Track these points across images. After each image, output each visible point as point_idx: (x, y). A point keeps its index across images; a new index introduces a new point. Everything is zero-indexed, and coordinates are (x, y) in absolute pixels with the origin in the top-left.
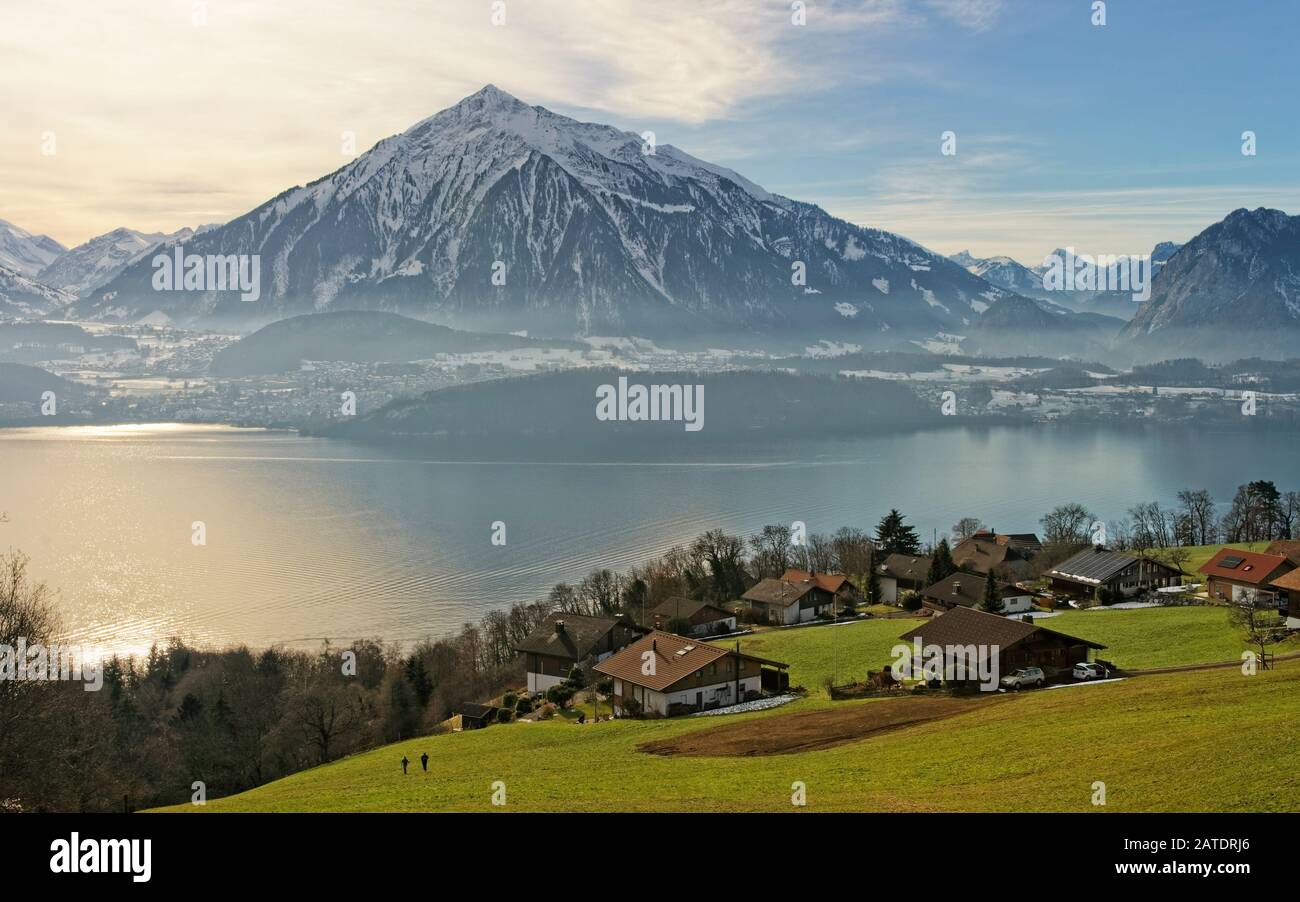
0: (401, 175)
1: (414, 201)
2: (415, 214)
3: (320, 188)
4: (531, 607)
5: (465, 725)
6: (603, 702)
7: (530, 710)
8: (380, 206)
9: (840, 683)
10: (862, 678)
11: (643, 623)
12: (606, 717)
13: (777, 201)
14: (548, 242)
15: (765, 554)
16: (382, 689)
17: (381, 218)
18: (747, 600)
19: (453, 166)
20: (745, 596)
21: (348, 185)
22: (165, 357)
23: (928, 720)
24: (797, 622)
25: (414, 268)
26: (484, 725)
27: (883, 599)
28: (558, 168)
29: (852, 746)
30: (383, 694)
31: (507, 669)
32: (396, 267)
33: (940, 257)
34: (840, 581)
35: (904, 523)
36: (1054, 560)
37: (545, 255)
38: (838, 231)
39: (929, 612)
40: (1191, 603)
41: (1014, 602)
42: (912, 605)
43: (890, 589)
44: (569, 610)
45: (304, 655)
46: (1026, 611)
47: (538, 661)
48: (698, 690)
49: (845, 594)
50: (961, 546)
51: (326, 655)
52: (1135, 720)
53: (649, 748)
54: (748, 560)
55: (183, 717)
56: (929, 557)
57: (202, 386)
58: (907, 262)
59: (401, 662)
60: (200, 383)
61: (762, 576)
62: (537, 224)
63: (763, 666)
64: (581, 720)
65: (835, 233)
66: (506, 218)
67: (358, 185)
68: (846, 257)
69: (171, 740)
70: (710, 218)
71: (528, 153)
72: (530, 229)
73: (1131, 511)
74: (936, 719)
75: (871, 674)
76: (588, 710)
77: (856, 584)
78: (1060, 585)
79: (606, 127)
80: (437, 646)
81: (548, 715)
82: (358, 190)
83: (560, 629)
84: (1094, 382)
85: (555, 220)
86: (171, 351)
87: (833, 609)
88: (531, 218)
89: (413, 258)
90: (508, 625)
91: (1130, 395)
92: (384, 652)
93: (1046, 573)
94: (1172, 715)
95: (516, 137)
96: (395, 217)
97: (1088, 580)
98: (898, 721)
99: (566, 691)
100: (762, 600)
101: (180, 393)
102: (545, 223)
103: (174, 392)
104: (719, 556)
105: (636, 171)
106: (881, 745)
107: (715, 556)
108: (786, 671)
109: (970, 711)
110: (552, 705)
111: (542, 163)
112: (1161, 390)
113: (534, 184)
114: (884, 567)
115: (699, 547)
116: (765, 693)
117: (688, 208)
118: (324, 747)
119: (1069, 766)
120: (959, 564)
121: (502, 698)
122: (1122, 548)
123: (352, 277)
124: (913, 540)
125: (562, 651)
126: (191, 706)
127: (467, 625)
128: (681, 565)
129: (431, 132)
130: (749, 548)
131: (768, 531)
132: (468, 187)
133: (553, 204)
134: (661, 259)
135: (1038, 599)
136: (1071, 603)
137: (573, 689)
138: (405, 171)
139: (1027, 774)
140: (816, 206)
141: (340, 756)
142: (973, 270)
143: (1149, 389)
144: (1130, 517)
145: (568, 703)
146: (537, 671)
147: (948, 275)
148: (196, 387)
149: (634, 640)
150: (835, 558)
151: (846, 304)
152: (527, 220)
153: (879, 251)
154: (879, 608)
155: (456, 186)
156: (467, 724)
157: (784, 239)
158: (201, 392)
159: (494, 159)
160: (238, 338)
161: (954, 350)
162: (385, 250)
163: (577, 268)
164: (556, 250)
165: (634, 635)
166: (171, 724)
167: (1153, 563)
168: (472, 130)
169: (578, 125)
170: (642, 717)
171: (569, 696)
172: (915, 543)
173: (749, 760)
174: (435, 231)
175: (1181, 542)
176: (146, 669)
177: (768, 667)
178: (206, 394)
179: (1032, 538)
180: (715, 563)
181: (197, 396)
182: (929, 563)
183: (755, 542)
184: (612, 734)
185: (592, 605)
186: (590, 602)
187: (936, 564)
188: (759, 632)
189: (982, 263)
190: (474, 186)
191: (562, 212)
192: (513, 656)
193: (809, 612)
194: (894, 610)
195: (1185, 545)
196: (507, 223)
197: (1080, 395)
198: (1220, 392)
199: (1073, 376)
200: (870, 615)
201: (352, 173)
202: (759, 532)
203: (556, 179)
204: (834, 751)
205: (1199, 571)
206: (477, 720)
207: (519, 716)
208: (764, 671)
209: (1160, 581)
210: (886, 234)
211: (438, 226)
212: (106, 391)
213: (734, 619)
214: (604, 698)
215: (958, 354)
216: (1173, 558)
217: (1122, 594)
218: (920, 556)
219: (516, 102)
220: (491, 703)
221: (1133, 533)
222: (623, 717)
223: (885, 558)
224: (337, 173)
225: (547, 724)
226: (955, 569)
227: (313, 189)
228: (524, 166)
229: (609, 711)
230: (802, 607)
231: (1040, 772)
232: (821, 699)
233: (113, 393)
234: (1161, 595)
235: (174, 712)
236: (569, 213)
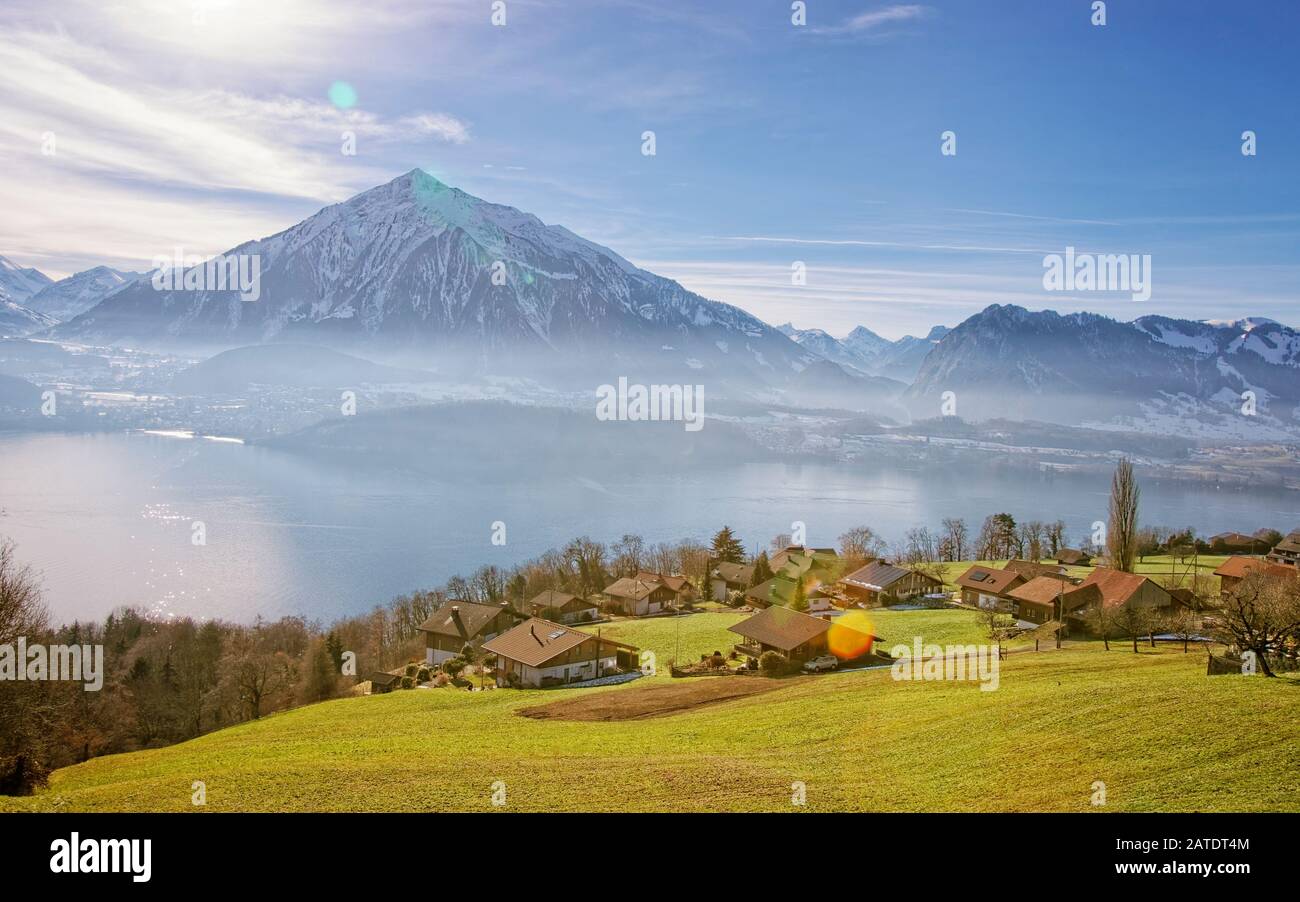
0: (340, 237)
1: (350, 258)
2: (349, 268)
3: (272, 244)
4: (431, 594)
5: (374, 689)
6: (488, 675)
7: (428, 679)
8: (321, 260)
9: (679, 664)
10: (697, 661)
11: (524, 610)
12: (490, 687)
13: (645, 275)
14: (458, 296)
15: (623, 557)
16: (304, 657)
17: (321, 270)
18: (608, 595)
19: (384, 231)
20: (605, 591)
21: (295, 242)
22: (133, 374)
23: (748, 695)
24: (646, 615)
25: (346, 312)
26: (389, 691)
27: (715, 597)
28: (469, 238)
29: (688, 715)
30: (305, 662)
31: (409, 644)
32: (331, 311)
33: (769, 327)
34: (681, 582)
35: (734, 537)
36: (848, 570)
37: (455, 309)
38: (691, 300)
39: (750, 609)
40: (948, 607)
41: (816, 602)
42: (739, 603)
43: (720, 588)
44: (461, 597)
45: (240, 627)
46: (825, 610)
47: (434, 639)
48: (567, 666)
49: (685, 592)
50: (778, 556)
51: (258, 628)
52: (905, 699)
53: (525, 713)
54: (609, 561)
55: (134, 677)
56: (752, 565)
57: (162, 401)
58: (744, 329)
59: (322, 636)
60: (161, 398)
61: (620, 575)
62: (449, 282)
63: (618, 649)
64: (470, 689)
65: (688, 302)
66: (425, 275)
67: (304, 242)
68: (696, 322)
69: (123, 697)
70: (591, 286)
71: (445, 225)
72: (443, 285)
73: (907, 533)
74: (754, 695)
75: (704, 658)
76: (475, 681)
77: (694, 584)
78: (850, 590)
79: (510, 208)
80: (352, 623)
81: (443, 683)
82: (304, 246)
83: (455, 614)
84: (882, 431)
85: (464, 280)
86: (138, 369)
87: (677, 605)
88: (445, 277)
89: (345, 304)
90: (412, 609)
91: (909, 442)
92: (307, 627)
93: (842, 580)
94: (933, 695)
95: (436, 212)
96: (333, 270)
97: (873, 587)
98: (725, 695)
99: (458, 665)
100: (619, 595)
101: (143, 405)
102: (456, 282)
103: (139, 404)
104: (586, 558)
105: (532, 244)
106: (711, 714)
107: (582, 558)
108: (637, 653)
109: (779, 688)
110: (446, 675)
111: (456, 234)
112: (933, 440)
113: (449, 249)
114: (717, 572)
115: (570, 550)
116: (619, 670)
117: (572, 276)
118: (256, 705)
119: (855, 734)
120: (775, 571)
121: (405, 668)
122: (899, 562)
123: (294, 316)
124: (740, 551)
125: (455, 632)
126: (141, 668)
127: (377, 607)
128: (554, 564)
129: (367, 203)
130: (610, 551)
131: (626, 539)
132: (394, 249)
133: (464, 268)
134: (549, 316)
135: (834, 601)
136: (860, 604)
137: (465, 663)
138: (344, 233)
139: (823, 740)
140: (674, 281)
141: (266, 713)
142: (794, 338)
143: (924, 439)
144: (905, 538)
145: (460, 674)
146: (434, 647)
147: (775, 338)
148: (157, 401)
149: (518, 623)
150: (678, 563)
151: (695, 360)
152: (441, 279)
153: (722, 319)
154: (711, 605)
155: (384, 247)
156: (377, 688)
157: (649, 305)
158: (162, 405)
159: (418, 228)
160: (195, 362)
161: (777, 400)
162: (323, 296)
163: (480, 319)
164: (464, 304)
165: (515, 620)
166: (123, 682)
167: (922, 575)
168: (400, 203)
169: (487, 204)
170: (520, 687)
171: (461, 668)
172: (741, 553)
173: (606, 725)
174: (365, 283)
175: (943, 559)
176: (102, 636)
177: (622, 649)
178: (165, 407)
179: (831, 552)
180: (583, 564)
181: (158, 408)
182: (752, 570)
183: (615, 547)
184: (495, 701)
185: (480, 594)
186: (480, 592)
187: (757, 572)
188: (615, 621)
189: (801, 334)
190: (400, 249)
191: (470, 273)
192: (413, 633)
193: (656, 606)
194: (723, 606)
195: (946, 561)
196: (425, 279)
197: (871, 440)
198: (975, 443)
199: (867, 426)
200: (704, 610)
201: (300, 232)
202: (619, 540)
203: (467, 247)
204: (673, 718)
205: (955, 582)
206: (383, 687)
207: (419, 683)
208: (619, 651)
209: (927, 589)
210: (728, 306)
211: (368, 279)
212: (81, 401)
213: (596, 610)
214: (489, 671)
215: (782, 404)
216: (937, 571)
217: (898, 598)
218: (744, 564)
219: (438, 183)
220: (396, 672)
221: (907, 551)
222: (505, 687)
223: (718, 565)
224: (287, 231)
225: (441, 691)
226: (771, 575)
227: (267, 243)
228: (441, 235)
229: (493, 682)
230: (650, 602)
231: (833, 739)
232: (666, 676)
233: (86, 403)
234: (927, 600)
235: (125, 673)
236: (476, 275)
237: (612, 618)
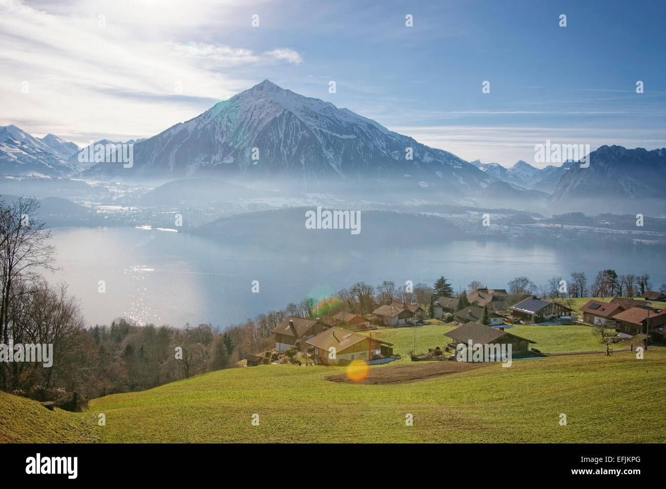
0: (226, 119)
1: (231, 130)
2: (231, 136)
3: (190, 123)
4: (278, 313)
5: (249, 364)
6: (310, 357)
7: (277, 359)
8: (216, 132)
9: (416, 353)
10: (426, 352)
11: (329, 322)
12: (311, 364)
13: (394, 134)
14: (290, 150)
15: (383, 293)
16: (212, 346)
17: (216, 138)
18: (375, 314)
19: (249, 115)
20: (374, 312)
21: (202, 123)
22: (121, 196)
23: (456, 372)
24: (397, 326)
25: (230, 160)
26: (256, 365)
27: (436, 316)
28: (296, 117)
29: (421, 382)
30: (212, 349)
31: (267, 340)
32: (222, 159)
33: (467, 162)
34: (417, 308)
35: (447, 282)
36: (514, 302)
37: (289, 156)
38: (421, 149)
39: (457, 323)
40: (575, 324)
41: (495, 320)
42: (450, 320)
43: (439, 312)
44: (294, 315)
45: (178, 329)
46: (500, 325)
47: (280, 338)
48: (353, 354)
49: (419, 313)
50: (472, 294)
51: (187, 330)
52: (549, 377)
53: (330, 379)
54: (375, 296)
55: (126, 354)
56: (457, 298)
57: (136, 210)
58: (451, 164)
59: (221, 335)
60: (135, 208)
61: (382, 304)
62: (285, 142)
63: (381, 344)
64: (300, 365)
65: (419, 149)
66: (272, 138)
67: (207, 123)
68: (424, 161)
69: (121, 364)
70: (364, 142)
71: (282, 110)
72: (282, 144)
73: (549, 281)
74: (459, 372)
75: (430, 350)
76: (302, 360)
77: (424, 309)
78: (515, 313)
79: (318, 100)
80: (236, 328)
81: (285, 362)
82: (207, 125)
83: (291, 324)
84: (535, 222)
85: (293, 141)
86: (123, 193)
87: (414, 320)
88: (283, 139)
89: (229, 155)
90: (267, 321)
91: (551, 228)
92: (212, 330)
93: (510, 308)
94: (566, 375)
95: (277, 104)
96: (222, 137)
97: (529, 312)
98: (443, 371)
99: (293, 352)
100: (381, 314)
101: (126, 212)
102: (289, 142)
103: (124, 212)
104: (362, 294)
105: (330, 119)
106: (434, 382)
107: (361, 294)
108: (392, 347)
109: (474, 369)
110: (287, 357)
111: (288, 115)
112: (565, 227)
113: (284, 124)
114: (437, 302)
115: (354, 290)
116: (382, 356)
117: (352, 137)
118: (187, 370)
119: (520, 397)
120: (471, 302)
121: (265, 353)
122: (545, 297)
123: (202, 163)
124: (450, 290)
125: (291, 334)
126: (129, 350)
127: (249, 320)
128: (345, 297)
129: (240, 100)
130: (376, 290)
131: (385, 283)
132: (255, 125)
133: (293, 133)
134: (340, 158)
135: (506, 319)
136: (521, 322)
137: (297, 351)
138: (228, 117)
139: (500, 399)
140: (411, 138)
141: (193, 375)
142: (481, 169)
143: (560, 226)
144: (548, 283)
145: (294, 357)
146: (280, 342)
147: (470, 169)
148: (133, 210)
149: (326, 329)
150: (415, 297)
151: (423, 182)
152: (281, 140)
153: (439, 158)
154: (434, 320)
155: (250, 124)
157: (396, 152)
158: (136, 212)
159: (267, 113)
160: (152, 189)
161: (471, 205)
162: (217, 152)
163: (302, 162)
164: (293, 154)
165: (324, 328)
166: (121, 357)
167: (559, 305)
168: (258, 99)
169: (305, 98)
170: (327, 365)
171: (295, 354)
172: (451, 291)
173: (375, 386)
174: (240, 144)
175: (571, 296)
176: (110, 332)
177: (383, 345)
178: (137, 213)
179: (504, 291)
180: (361, 297)
181: (134, 214)
182: (458, 301)
183: (379, 288)
184: (314, 372)
185: (304, 313)
186: (304, 312)
187: (460, 302)
188: (380, 329)
189: (485, 166)
190: (258, 124)
191: (296, 137)
192: (269, 334)
193: (402, 321)
194: (441, 321)
195: (573, 297)
196: (272, 141)
197: (528, 227)
198: (592, 228)
199: (525, 218)
200: (430, 324)
201: (204, 117)
202: (381, 284)
203: (294, 122)
204: (413, 384)
205: (579, 310)
206: (253, 362)
207: (272, 361)
209: (562, 313)
210: (442, 151)
211: (241, 142)
212: (96, 210)
213: (369, 323)
214: (310, 355)
215: (474, 206)
216: (568, 303)
217: (544, 318)
218: (453, 298)
219: (278, 87)
220: (260, 355)
221: (550, 291)
222: (319, 364)
223: (438, 298)
224: (197, 117)
225: (284, 366)
226: (469, 304)
227: (188, 124)
228: (280, 116)
229: (312, 361)
230: (399, 319)
231: (506, 398)
232: (407, 360)
233: (98, 212)
234: (562, 320)
235: (121, 352)
236: (300, 137)
237: (378, 328)
